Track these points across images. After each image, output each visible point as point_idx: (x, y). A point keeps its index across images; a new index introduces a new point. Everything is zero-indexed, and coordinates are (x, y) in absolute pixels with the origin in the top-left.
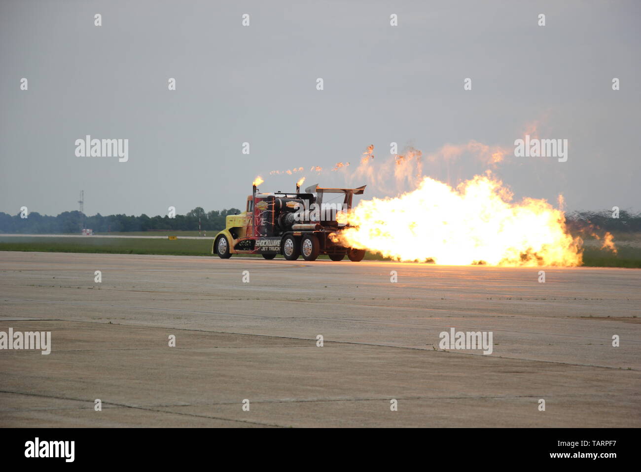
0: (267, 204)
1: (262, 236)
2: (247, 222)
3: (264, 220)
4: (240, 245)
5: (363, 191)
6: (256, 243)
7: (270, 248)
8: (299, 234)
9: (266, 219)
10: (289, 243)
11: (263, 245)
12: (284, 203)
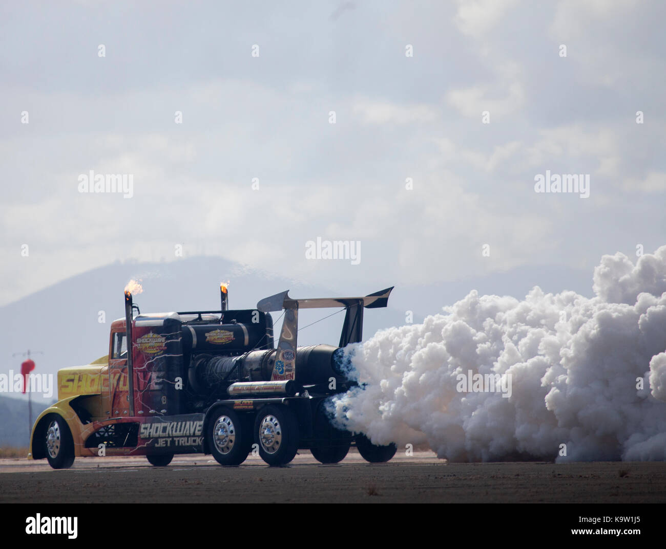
0: (163, 339)
1: (155, 414)
2: (113, 381)
3: (158, 377)
4: (97, 435)
5: (386, 299)
6: (142, 430)
7: (176, 439)
8: (247, 404)
9: (162, 374)
10: (225, 427)
11: (160, 433)
12: (201, 333)
